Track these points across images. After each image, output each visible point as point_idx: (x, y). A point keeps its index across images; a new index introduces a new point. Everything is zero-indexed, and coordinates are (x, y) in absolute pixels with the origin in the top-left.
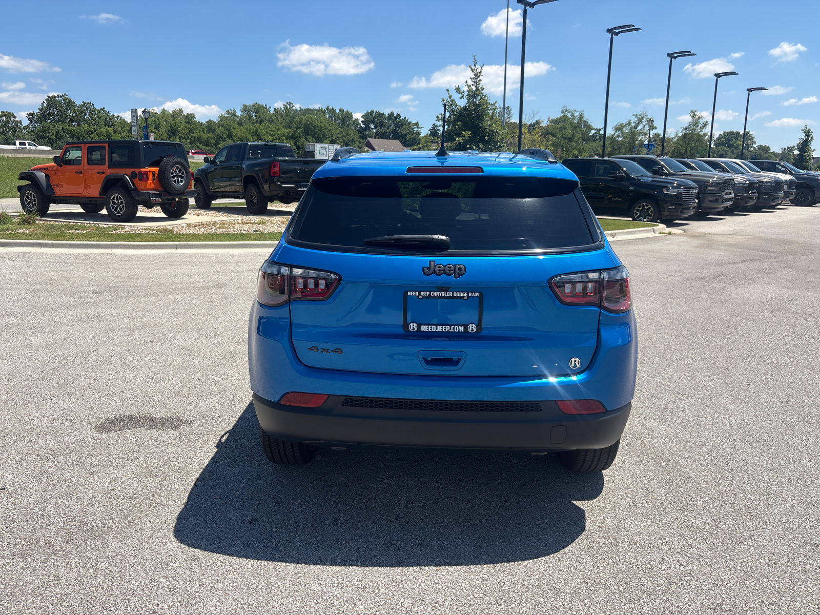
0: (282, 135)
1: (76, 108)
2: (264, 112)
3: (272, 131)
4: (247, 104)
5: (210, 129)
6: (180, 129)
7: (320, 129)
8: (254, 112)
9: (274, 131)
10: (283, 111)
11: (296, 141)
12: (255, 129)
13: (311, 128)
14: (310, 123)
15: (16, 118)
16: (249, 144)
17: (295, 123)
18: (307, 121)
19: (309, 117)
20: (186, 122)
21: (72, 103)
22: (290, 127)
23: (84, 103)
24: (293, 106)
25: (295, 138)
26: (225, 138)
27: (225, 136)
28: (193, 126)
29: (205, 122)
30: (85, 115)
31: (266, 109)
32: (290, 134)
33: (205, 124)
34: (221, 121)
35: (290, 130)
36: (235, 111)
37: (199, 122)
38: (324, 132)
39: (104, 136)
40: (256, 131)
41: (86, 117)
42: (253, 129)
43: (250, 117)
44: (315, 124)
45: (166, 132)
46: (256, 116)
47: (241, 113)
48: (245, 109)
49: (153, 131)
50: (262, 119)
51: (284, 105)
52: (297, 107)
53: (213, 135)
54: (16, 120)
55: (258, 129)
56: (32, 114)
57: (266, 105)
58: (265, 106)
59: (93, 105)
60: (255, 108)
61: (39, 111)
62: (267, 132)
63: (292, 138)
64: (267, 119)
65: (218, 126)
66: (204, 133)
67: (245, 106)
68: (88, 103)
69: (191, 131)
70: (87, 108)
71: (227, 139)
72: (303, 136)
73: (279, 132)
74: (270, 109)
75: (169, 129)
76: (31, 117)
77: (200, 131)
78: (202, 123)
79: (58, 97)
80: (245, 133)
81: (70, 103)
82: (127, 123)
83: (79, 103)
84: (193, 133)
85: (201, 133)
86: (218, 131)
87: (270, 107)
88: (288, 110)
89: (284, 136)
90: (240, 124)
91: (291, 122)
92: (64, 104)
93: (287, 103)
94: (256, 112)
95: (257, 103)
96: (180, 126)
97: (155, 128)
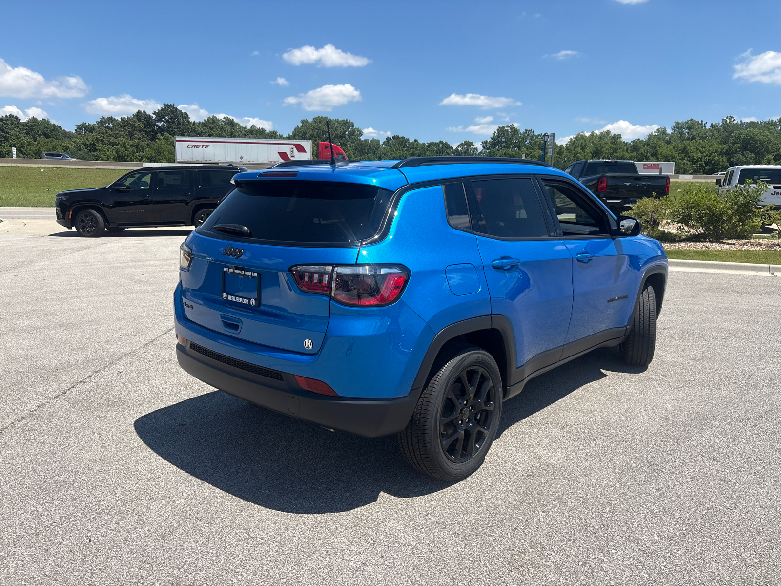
0: (714, 151)
1: (520, 135)
2: (698, 128)
3: (702, 147)
4: (680, 121)
5: (634, 148)
6: (604, 149)
7: (762, 143)
8: (687, 128)
9: (705, 148)
10: (721, 126)
11: (731, 157)
12: (683, 146)
13: (752, 143)
14: (751, 137)
15: (474, 146)
16: (589, 161)
17: (732, 137)
18: (747, 135)
19: (750, 131)
20: (612, 143)
21: (517, 131)
22: (725, 143)
23: (526, 130)
24: (734, 120)
25: (729, 154)
26: (649, 157)
27: (649, 155)
28: (617, 146)
29: (630, 142)
30: (526, 141)
31: (702, 125)
32: (724, 151)
33: (630, 144)
34: (649, 140)
35: (725, 146)
36: (665, 129)
37: (624, 142)
38: (767, 146)
39: (536, 158)
40: (685, 149)
41: (526, 143)
42: (682, 147)
43: (682, 134)
44: (756, 138)
45: (591, 153)
46: (688, 133)
47: (672, 131)
48: (677, 126)
49: (579, 152)
50: (694, 136)
51: (723, 120)
52: (737, 120)
53: (637, 154)
54: (474, 147)
55: (687, 146)
56: (486, 142)
57: (702, 121)
58: (700, 122)
59: (533, 132)
60: (688, 125)
61: (491, 139)
62: (697, 149)
63: (725, 154)
64: (700, 135)
65: (643, 145)
66: (628, 153)
67: (677, 123)
68: (529, 131)
69: (615, 151)
70: (528, 135)
71: (651, 158)
72: (739, 151)
73: (711, 149)
74: (706, 125)
75: (595, 149)
76: (485, 144)
77: (623, 150)
78: (627, 143)
79: (507, 127)
80: (671, 151)
81: (515, 131)
82: (557, 147)
83: (522, 131)
84: (617, 153)
85: (624, 153)
86: (642, 150)
87: (707, 123)
88: (727, 125)
89: (716, 152)
90: (668, 142)
91: (728, 137)
92: (511, 132)
93: (727, 117)
94: (689, 129)
95: (692, 120)
96: (605, 146)
97: (581, 149)
